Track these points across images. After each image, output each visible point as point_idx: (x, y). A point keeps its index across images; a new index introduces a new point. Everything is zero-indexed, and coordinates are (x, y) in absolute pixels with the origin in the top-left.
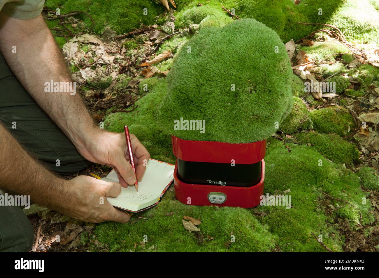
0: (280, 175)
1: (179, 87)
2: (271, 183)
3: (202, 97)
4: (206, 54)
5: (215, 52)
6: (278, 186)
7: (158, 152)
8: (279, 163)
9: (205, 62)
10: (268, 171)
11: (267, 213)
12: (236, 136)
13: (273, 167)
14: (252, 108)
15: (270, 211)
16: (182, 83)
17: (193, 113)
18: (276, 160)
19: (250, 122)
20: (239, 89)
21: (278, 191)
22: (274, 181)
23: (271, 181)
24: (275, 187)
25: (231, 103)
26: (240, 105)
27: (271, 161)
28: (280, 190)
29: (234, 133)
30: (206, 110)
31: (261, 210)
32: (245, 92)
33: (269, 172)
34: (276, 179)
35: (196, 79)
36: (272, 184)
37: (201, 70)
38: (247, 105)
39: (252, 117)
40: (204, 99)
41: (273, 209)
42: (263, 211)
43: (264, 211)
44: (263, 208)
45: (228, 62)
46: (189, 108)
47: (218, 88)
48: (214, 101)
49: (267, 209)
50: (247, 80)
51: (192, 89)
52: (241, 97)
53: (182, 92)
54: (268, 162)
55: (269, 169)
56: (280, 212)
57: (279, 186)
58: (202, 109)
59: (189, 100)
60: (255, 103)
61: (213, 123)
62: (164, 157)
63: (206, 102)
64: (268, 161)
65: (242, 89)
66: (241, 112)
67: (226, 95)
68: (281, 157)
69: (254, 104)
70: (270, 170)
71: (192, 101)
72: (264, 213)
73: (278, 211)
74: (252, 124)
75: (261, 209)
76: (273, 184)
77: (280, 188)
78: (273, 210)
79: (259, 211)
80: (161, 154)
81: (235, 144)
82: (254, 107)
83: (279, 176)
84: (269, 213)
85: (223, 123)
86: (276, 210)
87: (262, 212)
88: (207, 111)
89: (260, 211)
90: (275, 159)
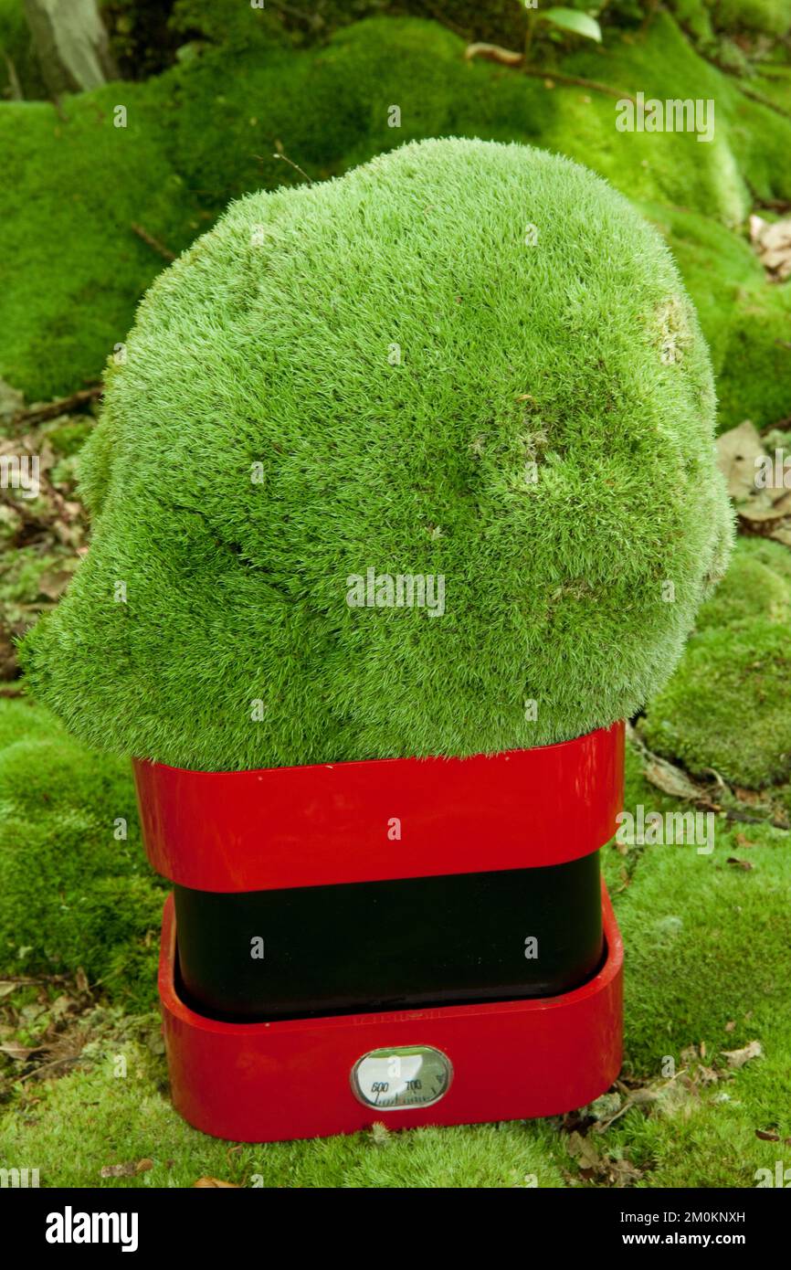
0: (705, 970)
1: (158, 487)
2: (662, 1010)
3: (286, 519)
4: (280, 294)
5: (328, 277)
6: (697, 1029)
7: (120, 860)
8: (700, 913)
9: (282, 332)
10: (649, 953)
11: (642, 1168)
12: (482, 711)
13: (673, 930)
14: (558, 539)
15: (659, 1159)
16: (173, 457)
17: (245, 611)
18: (685, 899)
19: (551, 621)
20: (478, 447)
21: (699, 1055)
22: (679, 1001)
23: (661, 1001)
24: (681, 1033)
25: (448, 530)
26: (493, 531)
27: (666, 903)
28: (709, 1049)
29: (475, 688)
30: (315, 581)
31: (611, 1152)
32: (511, 460)
33: (651, 959)
34: (688, 990)
35: (245, 427)
36: (670, 1016)
37: (268, 379)
38: (533, 523)
39: (559, 591)
40: (303, 520)
41: (670, 1144)
42: (619, 1156)
43: (626, 1157)
44: (620, 1142)
45: (405, 317)
46: (222, 586)
47: (372, 450)
48: (355, 527)
49: (643, 1147)
50: (516, 394)
51: (227, 480)
52: (491, 490)
53: (178, 508)
54: (648, 909)
55: (654, 942)
56: (712, 1160)
57: (706, 1027)
58: (293, 583)
59: (220, 542)
60: (568, 508)
61: (359, 649)
62: (147, 887)
63: (311, 539)
64: (649, 902)
65: (493, 447)
66: (504, 570)
67: (417, 486)
68: (710, 885)
69: (568, 514)
70: (658, 946)
71: (237, 548)
72: (625, 1165)
73: (697, 1157)
74: (564, 631)
75: (613, 1145)
76: (675, 1019)
77: (707, 1038)
78: (675, 1150)
79: (601, 1159)
80: (135, 872)
81: (481, 757)
82: (565, 534)
83: (704, 976)
84: (653, 1167)
85: (416, 642)
86: (689, 1149)
87: (613, 1161)
88: (320, 586)
89: (606, 1156)
90: (680, 895)
